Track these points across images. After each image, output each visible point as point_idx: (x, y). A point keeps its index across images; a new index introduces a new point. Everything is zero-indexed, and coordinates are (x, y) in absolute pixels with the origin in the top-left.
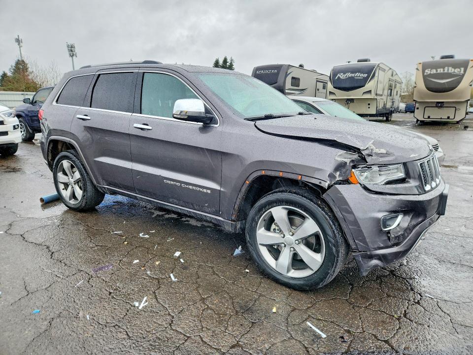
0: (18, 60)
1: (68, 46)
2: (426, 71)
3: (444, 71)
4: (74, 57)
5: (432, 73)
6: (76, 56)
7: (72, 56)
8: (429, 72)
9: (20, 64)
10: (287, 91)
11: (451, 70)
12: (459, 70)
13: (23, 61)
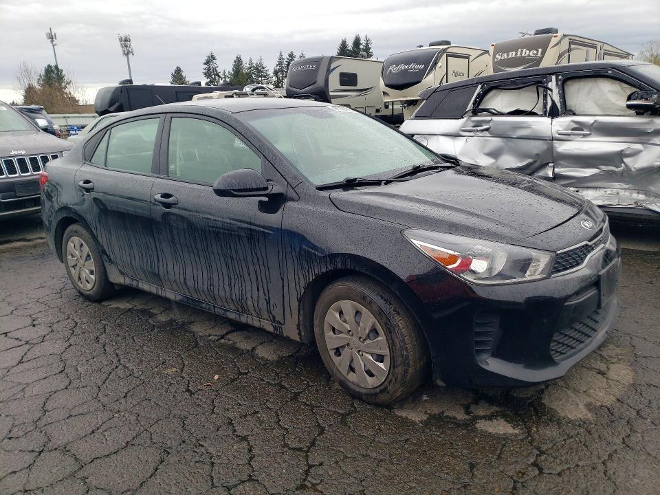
0: (49, 66)
1: (121, 40)
2: (497, 56)
3: (516, 54)
4: (130, 56)
5: (503, 58)
6: (133, 54)
7: (127, 54)
8: (499, 57)
9: (52, 71)
10: (331, 94)
11: (525, 53)
12: (535, 52)
13: (56, 67)
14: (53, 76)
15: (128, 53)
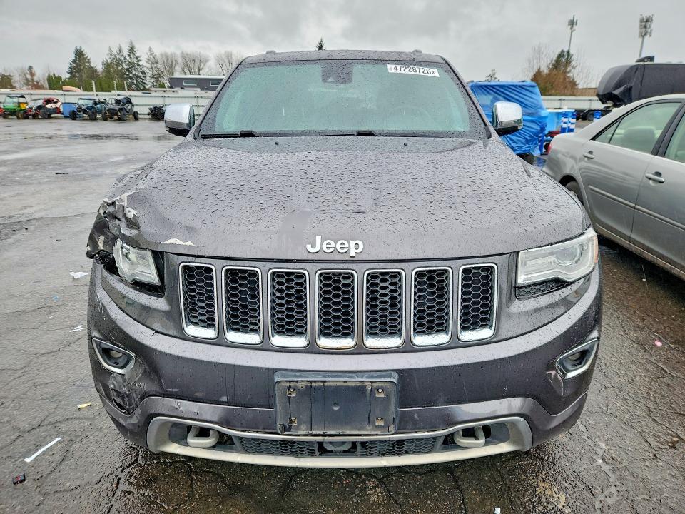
0: (562, 51)
1: (642, 21)
4: (647, 38)
6: (650, 36)
7: (643, 36)
9: (563, 56)
14: (563, 61)
15: (645, 34)
